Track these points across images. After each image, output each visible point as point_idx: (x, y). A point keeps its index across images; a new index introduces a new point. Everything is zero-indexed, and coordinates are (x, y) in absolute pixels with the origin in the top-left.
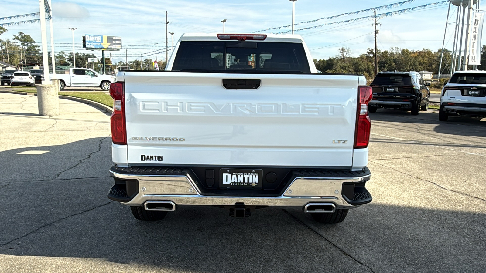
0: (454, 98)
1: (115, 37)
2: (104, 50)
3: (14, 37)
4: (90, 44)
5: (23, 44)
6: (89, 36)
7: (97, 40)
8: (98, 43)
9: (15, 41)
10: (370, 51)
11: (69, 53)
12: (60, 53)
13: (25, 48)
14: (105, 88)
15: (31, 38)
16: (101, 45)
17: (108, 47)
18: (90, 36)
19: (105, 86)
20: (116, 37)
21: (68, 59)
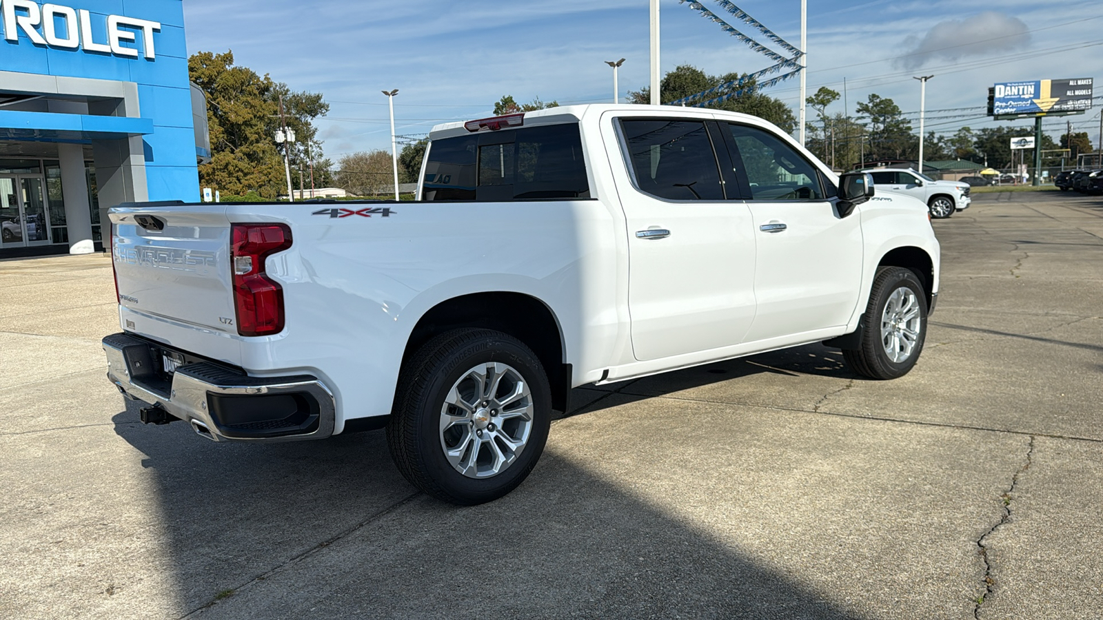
1: (1074, 80)
2: (1040, 117)
3: (858, 107)
4: (1004, 104)
5: (875, 120)
6: (1003, 87)
7: (1023, 94)
8: (1027, 100)
9: (860, 115)
11: (979, 130)
12: (960, 130)
13: (878, 128)
15: (895, 104)
16: (1032, 103)
17: (1052, 108)
18: (1005, 85)
19: (939, 209)
20: (1077, 80)
21: (975, 143)
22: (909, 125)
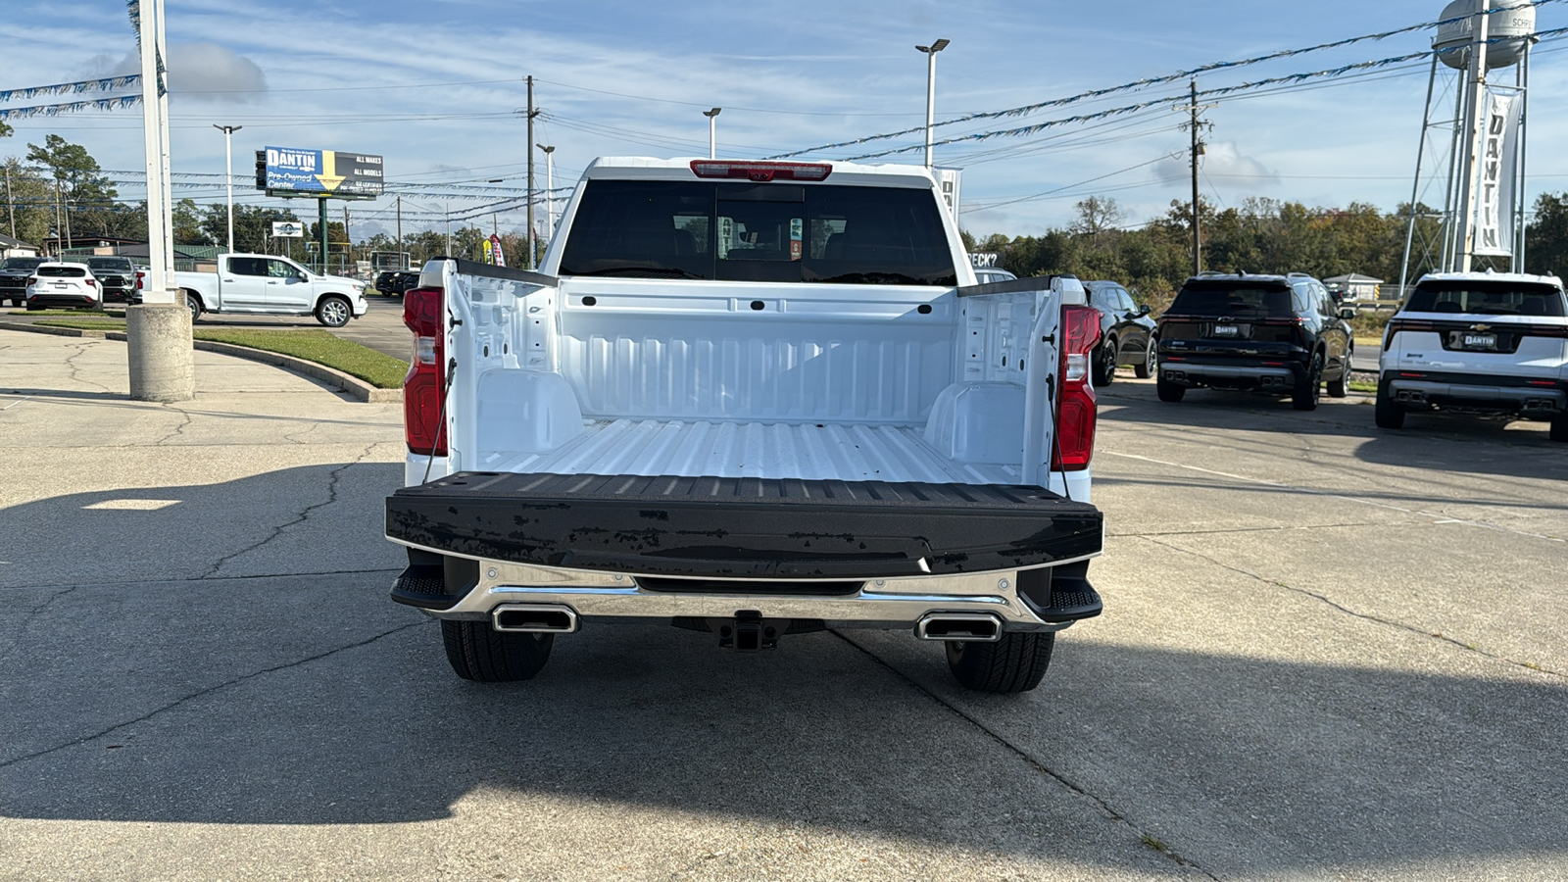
0: (1421, 356)
1: (361, 155)
2: (325, 199)
3: (30, 151)
4: (279, 176)
5: (60, 176)
6: (276, 153)
7: (302, 166)
8: (307, 174)
9: (34, 163)
10: (1180, 209)
11: (209, 205)
12: (179, 203)
13: (65, 187)
14: (330, 318)
15: (88, 155)
16: (314, 179)
17: (338, 188)
18: (279, 150)
19: (332, 314)
20: (365, 156)
21: (204, 223)
22: (113, 188)
